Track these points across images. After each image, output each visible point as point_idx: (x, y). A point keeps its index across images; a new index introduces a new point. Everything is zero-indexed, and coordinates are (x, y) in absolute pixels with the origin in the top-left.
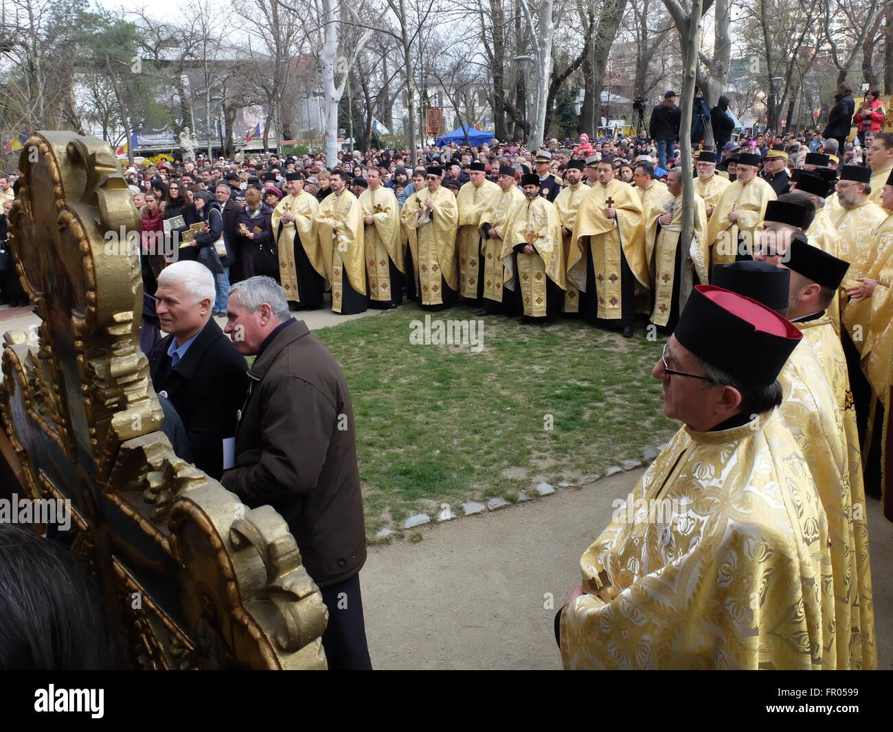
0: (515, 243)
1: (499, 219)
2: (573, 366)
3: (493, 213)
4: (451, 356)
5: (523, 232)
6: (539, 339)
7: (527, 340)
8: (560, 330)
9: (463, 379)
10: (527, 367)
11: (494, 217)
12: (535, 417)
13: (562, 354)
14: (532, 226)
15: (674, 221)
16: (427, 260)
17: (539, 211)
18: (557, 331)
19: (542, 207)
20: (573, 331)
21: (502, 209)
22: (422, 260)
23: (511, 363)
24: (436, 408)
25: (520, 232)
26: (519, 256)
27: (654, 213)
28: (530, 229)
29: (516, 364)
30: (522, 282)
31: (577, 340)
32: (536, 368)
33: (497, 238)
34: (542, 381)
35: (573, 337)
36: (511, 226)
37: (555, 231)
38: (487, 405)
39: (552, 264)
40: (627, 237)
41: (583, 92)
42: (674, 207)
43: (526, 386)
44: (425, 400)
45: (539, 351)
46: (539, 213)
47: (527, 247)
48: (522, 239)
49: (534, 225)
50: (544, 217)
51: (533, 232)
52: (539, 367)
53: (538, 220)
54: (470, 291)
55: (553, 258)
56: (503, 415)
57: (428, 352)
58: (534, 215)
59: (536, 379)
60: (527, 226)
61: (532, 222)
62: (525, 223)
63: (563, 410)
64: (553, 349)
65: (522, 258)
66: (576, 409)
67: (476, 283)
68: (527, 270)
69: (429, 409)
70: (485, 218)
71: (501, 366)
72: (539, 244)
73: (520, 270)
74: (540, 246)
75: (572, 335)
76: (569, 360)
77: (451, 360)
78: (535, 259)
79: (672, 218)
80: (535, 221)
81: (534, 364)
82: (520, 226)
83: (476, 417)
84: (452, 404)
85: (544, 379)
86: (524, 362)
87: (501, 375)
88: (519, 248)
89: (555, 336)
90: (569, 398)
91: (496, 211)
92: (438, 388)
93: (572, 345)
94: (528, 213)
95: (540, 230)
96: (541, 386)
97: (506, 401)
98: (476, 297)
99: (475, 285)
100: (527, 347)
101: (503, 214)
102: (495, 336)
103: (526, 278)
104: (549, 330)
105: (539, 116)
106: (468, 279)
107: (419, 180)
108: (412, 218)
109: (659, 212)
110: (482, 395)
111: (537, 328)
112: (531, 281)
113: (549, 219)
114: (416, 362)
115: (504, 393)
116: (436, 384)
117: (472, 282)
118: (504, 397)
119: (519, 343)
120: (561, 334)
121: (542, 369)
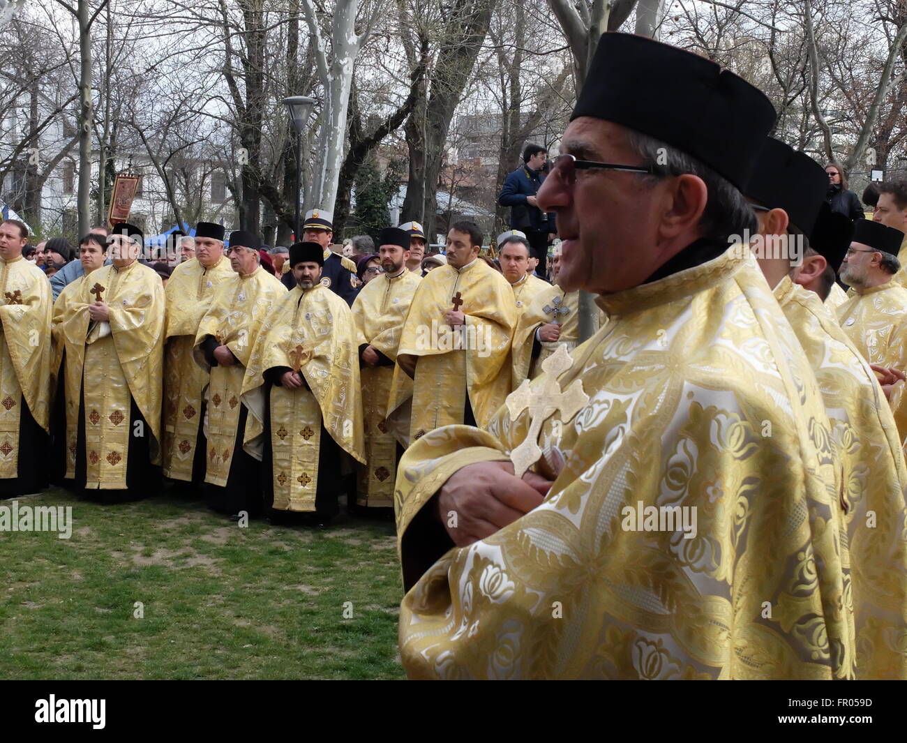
0: (267, 365)
1: (234, 328)
2: (375, 586)
3: (223, 318)
4: (133, 570)
5: (284, 346)
6: (312, 549)
7: (287, 548)
8: (352, 536)
9: (157, 603)
10: (286, 588)
11: (225, 324)
12: (300, 659)
13: (357, 568)
14: (302, 336)
15: (565, 334)
16: (101, 400)
17: (318, 310)
18: (348, 537)
19: (325, 304)
20: (376, 538)
21: (240, 309)
22: (92, 400)
23: (255, 581)
24: (99, 646)
25: (280, 346)
26: (275, 392)
27: (526, 320)
28: (298, 342)
29: (265, 582)
30: (277, 442)
31: (385, 550)
32: (304, 588)
33: (234, 362)
34: (316, 607)
35: (375, 547)
36: (264, 334)
37: (343, 352)
38: (205, 641)
39: (336, 412)
40: (478, 370)
41: (403, 190)
42: (563, 310)
43: (282, 614)
44: (78, 634)
45: (310, 564)
46: (318, 314)
47: (289, 375)
48: (279, 359)
49: (307, 335)
50: (327, 322)
51: (300, 348)
52: (311, 587)
53: (315, 327)
54: (180, 468)
55: (340, 400)
56: (236, 655)
57: (88, 563)
58: (307, 317)
59: (304, 605)
60: (293, 336)
61: (302, 329)
62: (290, 331)
63: (354, 648)
64: (338, 563)
65: (279, 397)
66: (379, 646)
67: (192, 451)
68: (286, 420)
69: (86, 647)
70: (209, 327)
71: (234, 585)
72: (313, 371)
73: (275, 418)
74: (313, 374)
75: (375, 544)
76: (369, 579)
77: (134, 576)
78: (303, 399)
79: (560, 329)
80: (309, 328)
81: (299, 583)
82: (281, 333)
83: (182, 659)
84: (133, 639)
85: (319, 604)
86: (281, 580)
87: (235, 598)
88: (274, 376)
89: (344, 545)
90: (366, 631)
91: (228, 313)
92: (104, 616)
93: (375, 557)
94: (297, 312)
95: (317, 345)
96: (312, 613)
97: (242, 635)
98: (189, 479)
99: (189, 456)
100: (286, 558)
101: (241, 318)
102: (224, 542)
103: (283, 434)
104: (331, 535)
105: (325, 194)
106: (178, 442)
107: (92, 251)
108: (74, 322)
109: (536, 319)
110: (195, 626)
111: (306, 532)
112: (291, 439)
113: (335, 327)
114: (63, 577)
115: (242, 623)
116: (100, 611)
117: (185, 448)
118: (238, 628)
119: (272, 553)
120: (355, 542)
121: (316, 590)
